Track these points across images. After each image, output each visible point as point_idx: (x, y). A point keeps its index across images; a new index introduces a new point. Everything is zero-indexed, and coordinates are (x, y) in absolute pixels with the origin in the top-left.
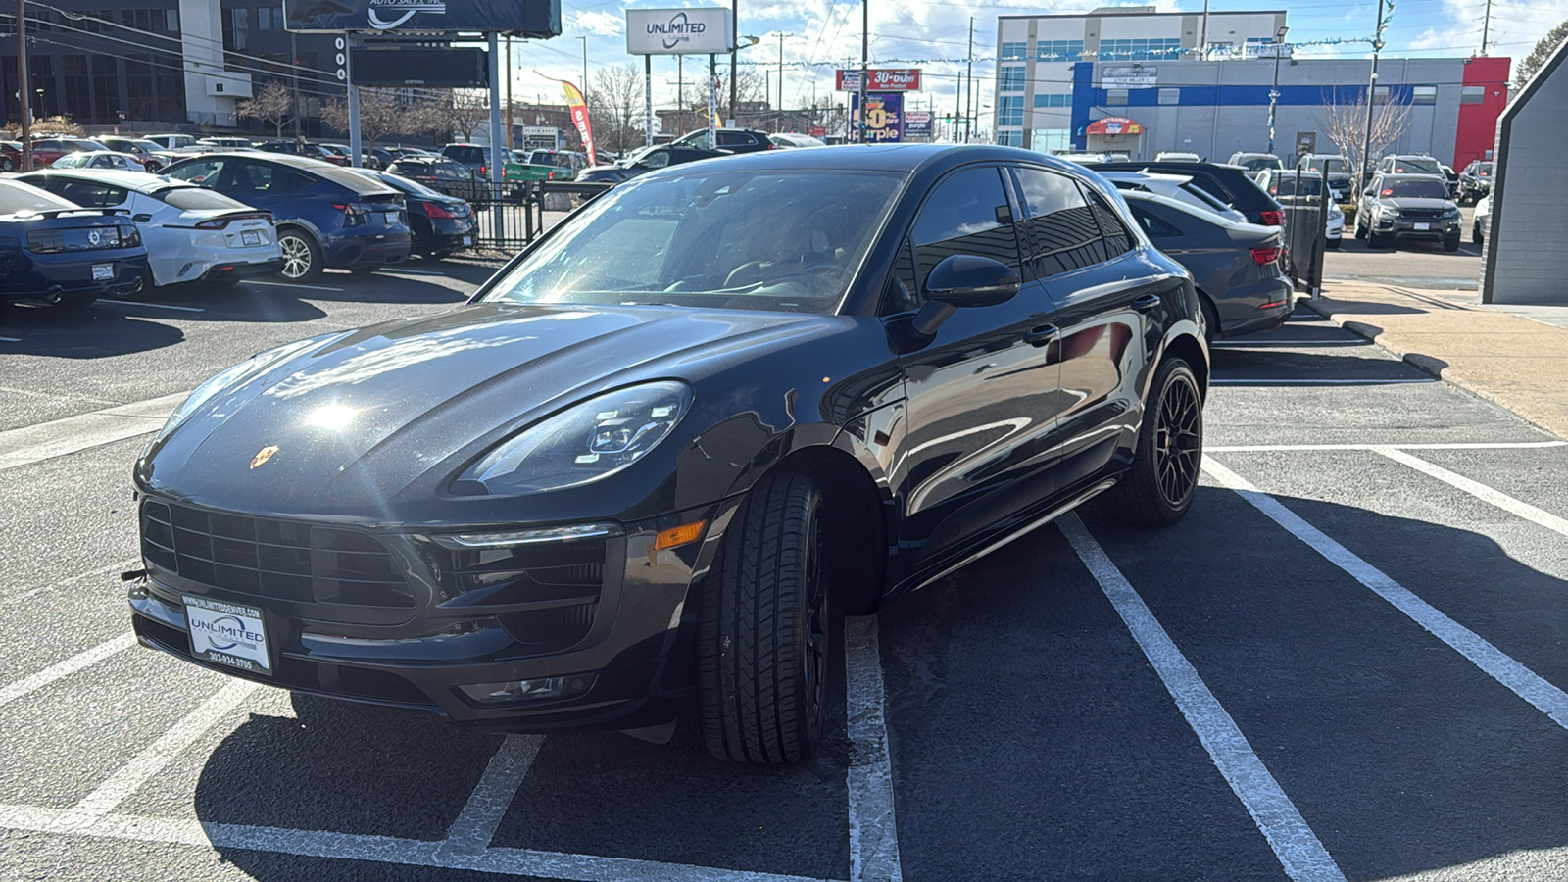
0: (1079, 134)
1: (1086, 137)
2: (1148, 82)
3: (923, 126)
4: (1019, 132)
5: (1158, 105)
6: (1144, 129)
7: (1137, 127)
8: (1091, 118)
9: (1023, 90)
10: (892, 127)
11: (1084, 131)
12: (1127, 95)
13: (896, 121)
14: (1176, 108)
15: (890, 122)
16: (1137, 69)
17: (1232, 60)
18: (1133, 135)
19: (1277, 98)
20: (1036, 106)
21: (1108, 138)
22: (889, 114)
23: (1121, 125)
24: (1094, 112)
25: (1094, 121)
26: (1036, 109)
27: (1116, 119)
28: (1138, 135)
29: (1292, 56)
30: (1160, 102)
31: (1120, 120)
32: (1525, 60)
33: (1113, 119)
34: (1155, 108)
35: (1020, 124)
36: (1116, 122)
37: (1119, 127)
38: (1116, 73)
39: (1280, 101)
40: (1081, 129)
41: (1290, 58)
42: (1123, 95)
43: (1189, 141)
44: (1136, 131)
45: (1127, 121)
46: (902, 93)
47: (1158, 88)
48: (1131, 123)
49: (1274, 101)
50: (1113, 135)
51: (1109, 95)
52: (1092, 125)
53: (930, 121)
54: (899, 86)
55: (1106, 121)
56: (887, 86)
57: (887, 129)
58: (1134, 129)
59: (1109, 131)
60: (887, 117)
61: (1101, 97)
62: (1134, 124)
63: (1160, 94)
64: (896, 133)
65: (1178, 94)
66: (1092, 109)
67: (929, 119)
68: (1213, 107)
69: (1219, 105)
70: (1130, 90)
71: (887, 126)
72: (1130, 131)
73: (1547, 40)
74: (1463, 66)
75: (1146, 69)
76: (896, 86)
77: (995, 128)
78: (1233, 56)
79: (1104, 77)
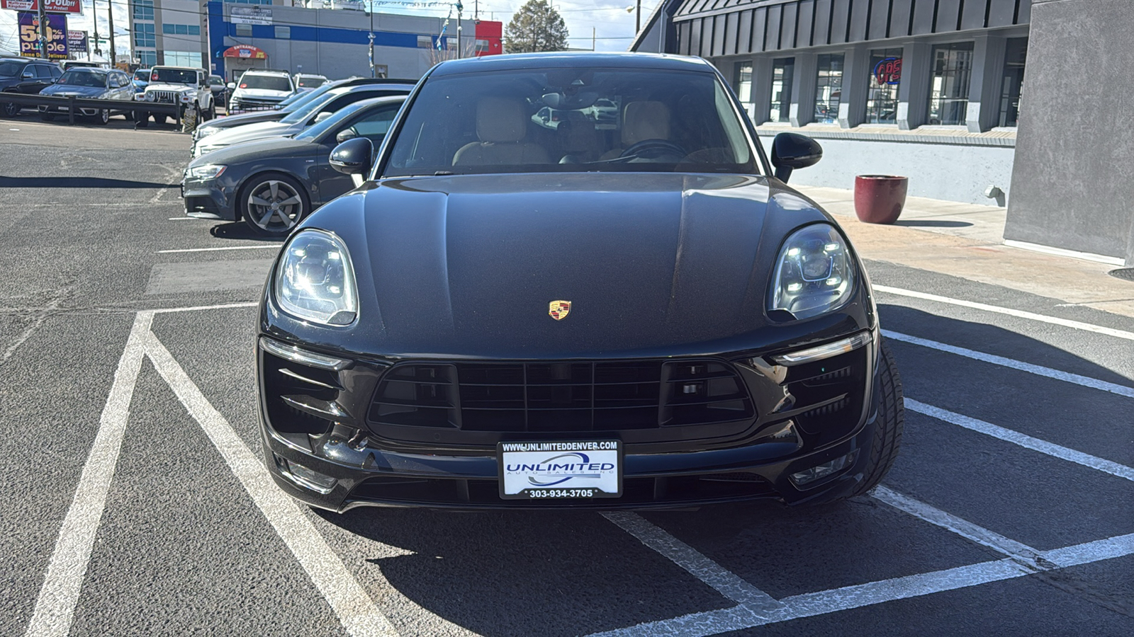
0: (217, 56)
1: (223, 58)
2: (265, 21)
3: (79, 43)
4: (153, 52)
5: (274, 38)
6: (267, 56)
7: (262, 53)
8: (225, 44)
9: (153, 19)
10: (59, 42)
11: (221, 54)
12: (251, 29)
13: (62, 37)
14: (288, 41)
15: (58, 37)
16: (257, 10)
17: (325, 9)
18: (260, 59)
19: (374, 39)
20: (165, 32)
21: (240, 61)
22: (55, 31)
23: (250, 51)
24: (227, 41)
25: (229, 47)
26: (164, 35)
27: (246, 47)
28: (264, 59)
29: (365, 9)
30: (276, 36)
31: (249, 47)
32: (508, 25)
33: (243, 47)
34: (274, 40)
35: (154, 46)
36: (246, 49)
37: (249, 53)
38: (240, 11)
39: (377, 42)
40: (218, 53)
41: (364, 11)
42: (247, 28)
43: (301, 66)
44: (262, 57)
45: (255, 49)
46: (65, 14)
47: (274, 26)
48: (258, 50)
49: (372, 41)
50: (244, 59)
51: (237, 28)
52: (228, 50)
53: (85, 38)
54: (61, 8)
55: (238, 47)
56: (51, 8)
57: (55, 44)
58: (260, 55)
59: (241, 55)
60: (53, 33)
61: (231, 29)
62: (260, 51)
63: (276, 30)
64: (64, 47)
65: (289, 31)
66: (225, 38)
67: (83, 37)
68: (315, 42)
69: (320, 41)
70: (253, 26)
71: (53, 40)
72: (258, 56)
73: (520, 13)
74: (474, 26)
75: (264, 11)
76: (59, 8)
77: (132, 48)
78: (325, 6)
79: (232, 14)
